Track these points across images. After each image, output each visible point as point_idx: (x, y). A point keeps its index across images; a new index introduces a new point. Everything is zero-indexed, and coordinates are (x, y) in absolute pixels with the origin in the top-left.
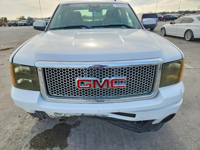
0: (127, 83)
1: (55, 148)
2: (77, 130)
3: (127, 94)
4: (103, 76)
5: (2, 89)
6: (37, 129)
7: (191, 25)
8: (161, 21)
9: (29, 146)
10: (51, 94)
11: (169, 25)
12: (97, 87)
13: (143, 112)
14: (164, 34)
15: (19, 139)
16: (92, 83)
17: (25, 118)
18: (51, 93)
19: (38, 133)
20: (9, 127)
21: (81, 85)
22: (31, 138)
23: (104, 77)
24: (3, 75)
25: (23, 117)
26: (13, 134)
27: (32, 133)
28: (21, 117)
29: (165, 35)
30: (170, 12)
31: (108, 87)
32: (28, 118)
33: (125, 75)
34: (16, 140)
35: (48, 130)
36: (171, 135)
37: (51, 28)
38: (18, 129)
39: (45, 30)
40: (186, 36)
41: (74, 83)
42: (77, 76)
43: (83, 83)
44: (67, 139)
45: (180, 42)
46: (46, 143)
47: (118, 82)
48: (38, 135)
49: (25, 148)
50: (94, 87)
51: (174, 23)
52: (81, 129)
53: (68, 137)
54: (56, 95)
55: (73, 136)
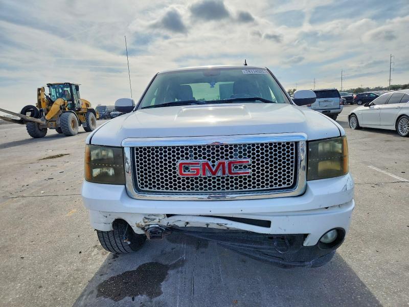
0: (252, 169)
1: (139, 296)
2: (178, 272)
3: (254, 187)
4: (216, 157)
5: (51, 215)
6: (109, 270)
7: (404, 106)
8: (352, 104)
9: (96, 292)
10: (140, 188)
11: (362, 109)
12: (209, 174)
13: (282, 217)
14: (355, 125)
15: (79, 283)
16: (200, 167)
17: (89, 255)
18: (141, 186)
19: (112, 276)
20: (61, 267)
21: (185, 171)
22: (100, 282)
23: (217, 159)
24: (53, 194)
25: (87, 253)
26: (69, 277)
27: (102, 275)
28: (82, 253)
29: (359, 128)
30: (371, 87)
31: (224, 173)
32: (95, 255)
33: (249, 156)
34: (74, 284)
35: (128, 272)
36: (351, 282)
37: (143, 107)
38: (77, 270)
39: (134, 109)
40: (399, 128)
41: (174, 168)
42: (178, 158)
43: (187, 168)
44: (161, 285)
45: (389, 139)
46: (125, 289)
47: (239, 167)
48: (112, 279)
49: (88, 295)
50: (204, 174)
51: (374, 104)
52: (185, 271)
53: (162, 281)
54: (147, 189)
55: (170, 280)
